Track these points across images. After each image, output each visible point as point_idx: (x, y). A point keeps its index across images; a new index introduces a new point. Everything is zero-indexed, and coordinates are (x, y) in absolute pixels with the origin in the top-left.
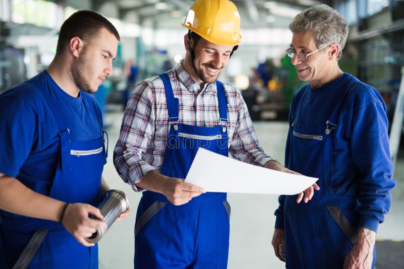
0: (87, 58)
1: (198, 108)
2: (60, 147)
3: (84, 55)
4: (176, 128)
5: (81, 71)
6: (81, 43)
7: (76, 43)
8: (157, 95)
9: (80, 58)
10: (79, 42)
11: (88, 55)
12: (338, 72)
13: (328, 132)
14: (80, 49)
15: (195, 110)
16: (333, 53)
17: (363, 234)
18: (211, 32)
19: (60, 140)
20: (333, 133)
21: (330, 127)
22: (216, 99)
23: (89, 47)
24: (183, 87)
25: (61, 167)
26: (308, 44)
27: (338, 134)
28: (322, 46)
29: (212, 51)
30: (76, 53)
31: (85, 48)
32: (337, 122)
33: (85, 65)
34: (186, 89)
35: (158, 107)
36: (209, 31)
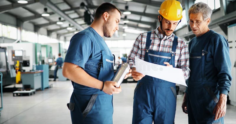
0: (110, 21)
1: (161, 45)
2: (102, 57)
3: (109, 20)
4: (147, 51)
5: (107, 27)
6: (108, 15)
7: (106, 15)
8: (143, 39)
9: (107, 21)
10: (107, 14)
11: (111, 20)
12: (208, 30)
13: (203, 54)
14: (107, 17)
15: (159, 46)
16: (208, 22)
17: (222, 96)
18: (167, 14)
19: (102, 54)
20: (206, 55)
21: (204, 52)
22: (172, 43)
23: (111, 17)
24: (156, 36)
25: (102, 66)
26: (200, 18)
27: (208, 56)
28: (205, 19)
29: (168, 22)
30: (106, 19)
31: (109, 17)
32: (207, 50)
33: (110, 24)
34: (158, 37)
35: (143, 43)
36: (166, 14)
